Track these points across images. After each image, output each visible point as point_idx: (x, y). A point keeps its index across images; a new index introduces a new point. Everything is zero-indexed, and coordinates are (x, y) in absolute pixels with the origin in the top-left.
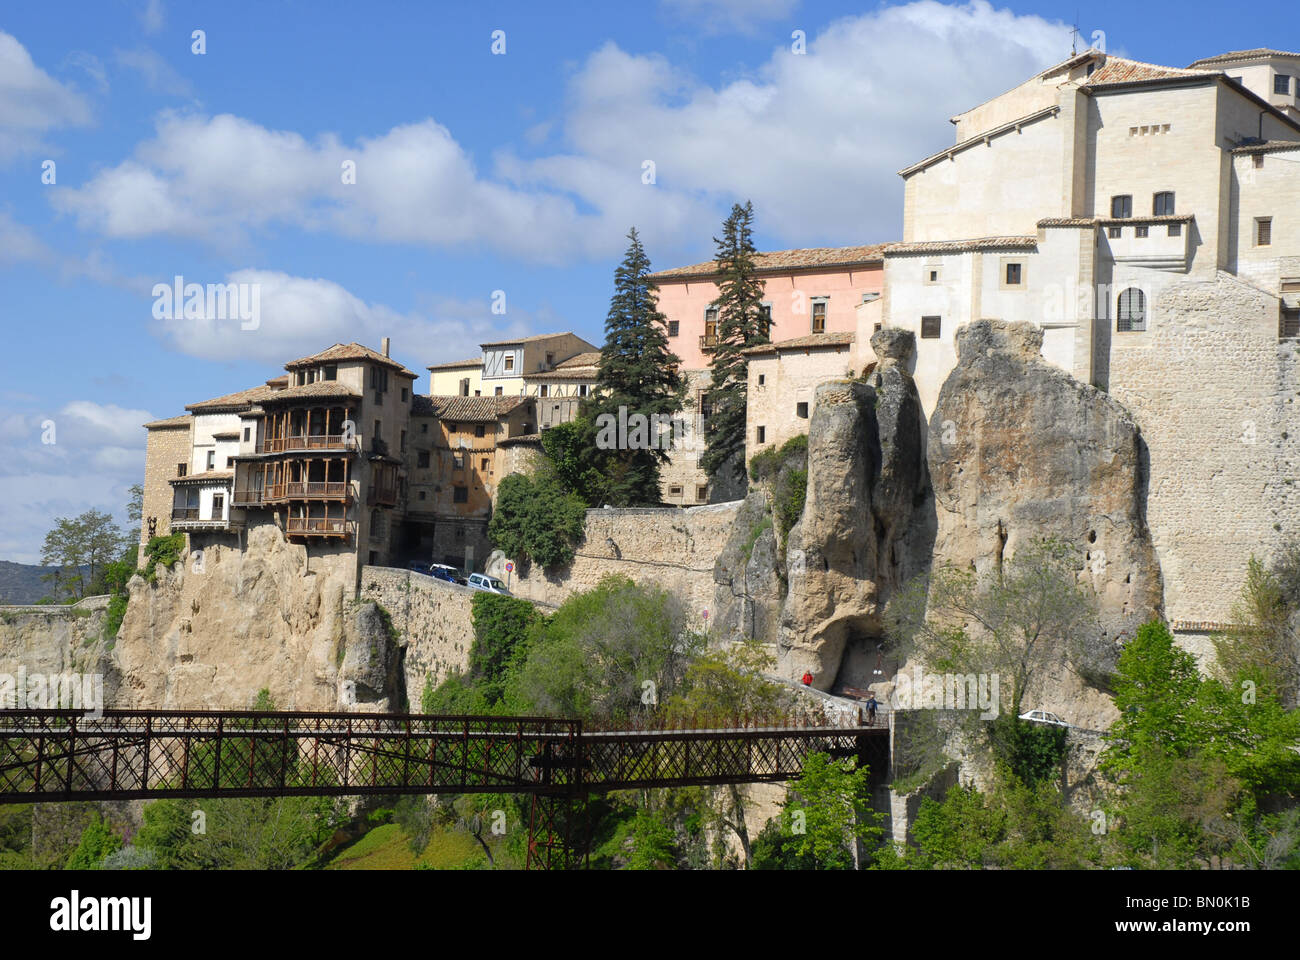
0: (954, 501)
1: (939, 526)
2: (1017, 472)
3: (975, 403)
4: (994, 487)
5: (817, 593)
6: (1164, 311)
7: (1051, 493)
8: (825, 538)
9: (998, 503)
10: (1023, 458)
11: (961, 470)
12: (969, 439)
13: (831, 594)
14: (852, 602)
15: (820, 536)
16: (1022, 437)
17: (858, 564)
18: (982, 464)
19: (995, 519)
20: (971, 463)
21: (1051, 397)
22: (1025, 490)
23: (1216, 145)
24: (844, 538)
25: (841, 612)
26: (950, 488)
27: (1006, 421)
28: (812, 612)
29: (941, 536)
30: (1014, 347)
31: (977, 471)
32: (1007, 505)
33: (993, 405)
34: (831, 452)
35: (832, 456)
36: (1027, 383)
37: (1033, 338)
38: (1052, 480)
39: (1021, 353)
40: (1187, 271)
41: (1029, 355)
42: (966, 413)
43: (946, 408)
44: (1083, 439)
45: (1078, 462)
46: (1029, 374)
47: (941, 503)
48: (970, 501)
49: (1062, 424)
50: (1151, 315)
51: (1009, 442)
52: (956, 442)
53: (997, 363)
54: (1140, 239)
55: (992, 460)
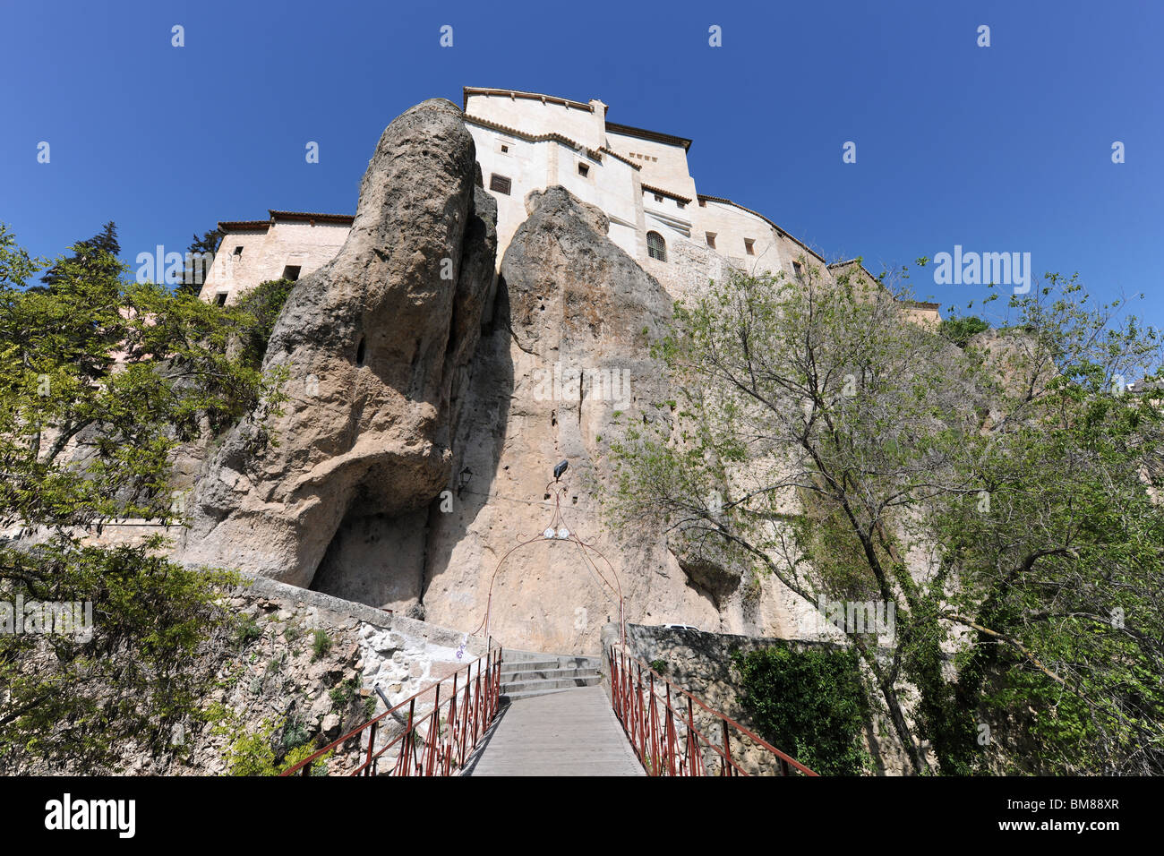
0: (533, 340)
1: (514, 364)
2: (599, 328)
3: (556, 250)
4: (577, 336)
5: (329, 400)
6: (678, 255)
7: (636, 354)
8: (381, 292)
9: (582, 353)
10: (605, 314)
11: (543, 308)
12: (553, 277)
13: (357, 409)
14: (393, 431)
15: (372, 288)
16: (604, 295)
17: (418, 368)
18: (567, 308)
20: (554, 303)
21: (625, 270)
22: (609, 346)
23: (691, 175)
24: (419, 303)
25: (366, 445)
26: (530, 323)
27: (586, 276)
28: (308, 436)
29: (518, 376)
30: (590, 219)
31: (561, 312)
32: (592, 356)
33: (575, 256)
34: (435, 149)
35: (435, 156)
36: (604, 251)
37: (604, 222)
38: (636, 341)
39: (596, 228)
40: (689, 236)
41: (601, 232)
42: (550, 254)
43: (528, 241)
44: (656, 313)
45: (656, 331)
46: (604, 245)
47: (516, 338)
48: (552, 343)
49: (639, 295)
50: (669, 253)
51: (591, 296)
52: (540, 276)
53: (578, 224)
54: (658, 202)
55: (575, 307)
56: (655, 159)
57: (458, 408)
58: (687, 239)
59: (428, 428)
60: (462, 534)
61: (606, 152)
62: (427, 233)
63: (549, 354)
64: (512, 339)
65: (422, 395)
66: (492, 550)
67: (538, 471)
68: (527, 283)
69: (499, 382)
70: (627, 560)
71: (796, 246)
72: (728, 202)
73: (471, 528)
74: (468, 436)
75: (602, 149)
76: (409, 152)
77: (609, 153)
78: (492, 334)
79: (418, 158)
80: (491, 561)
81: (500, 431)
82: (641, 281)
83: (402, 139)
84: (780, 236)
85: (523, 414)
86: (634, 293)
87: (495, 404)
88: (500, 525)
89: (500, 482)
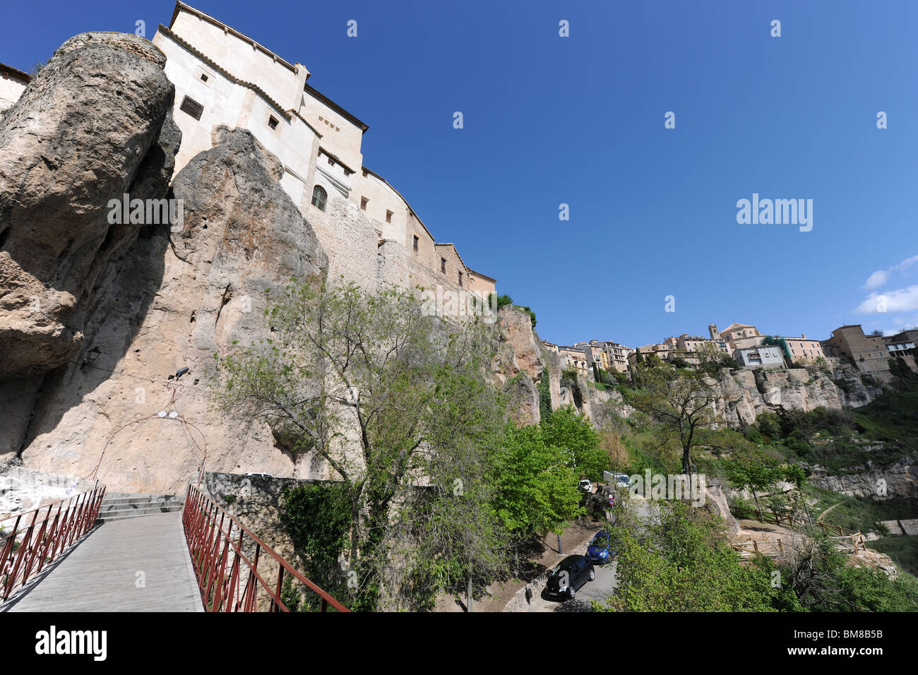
0: (189, 251)
1: (166, 267)
2: (252, 253)
4: (231, 255)
6: (335, 209)
9: (232, 270)
10: (260, 244)
11: (205, 227)
12: (222, 205)
14: (24, 312)
17: (65, 262)
18: (228, 232)
19: (225, 282)
20: (217, 226)
21: (287, 213)
22: (257, 268)
23: (361, 152)
26: (189, 237)
27: (252, 210)
29: (167, 278)
30: (268, 166)
31: (221, 234)
32: (240, 274)
33: (247, 192)
34: (130, 93)
35: (128, 98)
36: (273, 194)
37: (280, 171)
38: (280, 270)
39: (271, 173)
40: (347, 197)
41: (275, 178)
42: (223, 184)
43: (206, 169)
44: (303, 252)
45: (299, 265)
46: (274, 189)
47: (173, 246)
48: (207, 257)
49: (293, 235)
50: (328, 206)
51: (252, 226)
52: (209, 200)
53: (255, 168)
54: (330, 165)
55: (235, 233)
56: (338, 129)
57: (98, 296)
58: (345, 199)
59: (63, 314)
60: (78, 401)
61: (297, 114)
62: (104, 159)
63: (202, 265)
64: (169, 246)
65: (64, 285)
66: (107, 416)
67: (168, 357)
68: (195, 204)
69: (148, 280)
70: (230, 428)
71: (420, 225)
72: (383, 180)
73: (87, 397)
74: (103, 320)
75: (294, 111)
76: (102, 87)
77: (299, 117)
78: (150, 238)
79: (110, 95)
80: (104, 425)
81: (137, 321)
82: (298, 224)
83: (97, 71)
84: (411, 215)
85: (164, 309)
86: (290, 232)
87: (139, 298)
88: (120, 396)
89: (128, 361)
